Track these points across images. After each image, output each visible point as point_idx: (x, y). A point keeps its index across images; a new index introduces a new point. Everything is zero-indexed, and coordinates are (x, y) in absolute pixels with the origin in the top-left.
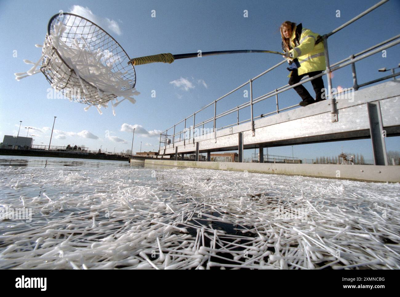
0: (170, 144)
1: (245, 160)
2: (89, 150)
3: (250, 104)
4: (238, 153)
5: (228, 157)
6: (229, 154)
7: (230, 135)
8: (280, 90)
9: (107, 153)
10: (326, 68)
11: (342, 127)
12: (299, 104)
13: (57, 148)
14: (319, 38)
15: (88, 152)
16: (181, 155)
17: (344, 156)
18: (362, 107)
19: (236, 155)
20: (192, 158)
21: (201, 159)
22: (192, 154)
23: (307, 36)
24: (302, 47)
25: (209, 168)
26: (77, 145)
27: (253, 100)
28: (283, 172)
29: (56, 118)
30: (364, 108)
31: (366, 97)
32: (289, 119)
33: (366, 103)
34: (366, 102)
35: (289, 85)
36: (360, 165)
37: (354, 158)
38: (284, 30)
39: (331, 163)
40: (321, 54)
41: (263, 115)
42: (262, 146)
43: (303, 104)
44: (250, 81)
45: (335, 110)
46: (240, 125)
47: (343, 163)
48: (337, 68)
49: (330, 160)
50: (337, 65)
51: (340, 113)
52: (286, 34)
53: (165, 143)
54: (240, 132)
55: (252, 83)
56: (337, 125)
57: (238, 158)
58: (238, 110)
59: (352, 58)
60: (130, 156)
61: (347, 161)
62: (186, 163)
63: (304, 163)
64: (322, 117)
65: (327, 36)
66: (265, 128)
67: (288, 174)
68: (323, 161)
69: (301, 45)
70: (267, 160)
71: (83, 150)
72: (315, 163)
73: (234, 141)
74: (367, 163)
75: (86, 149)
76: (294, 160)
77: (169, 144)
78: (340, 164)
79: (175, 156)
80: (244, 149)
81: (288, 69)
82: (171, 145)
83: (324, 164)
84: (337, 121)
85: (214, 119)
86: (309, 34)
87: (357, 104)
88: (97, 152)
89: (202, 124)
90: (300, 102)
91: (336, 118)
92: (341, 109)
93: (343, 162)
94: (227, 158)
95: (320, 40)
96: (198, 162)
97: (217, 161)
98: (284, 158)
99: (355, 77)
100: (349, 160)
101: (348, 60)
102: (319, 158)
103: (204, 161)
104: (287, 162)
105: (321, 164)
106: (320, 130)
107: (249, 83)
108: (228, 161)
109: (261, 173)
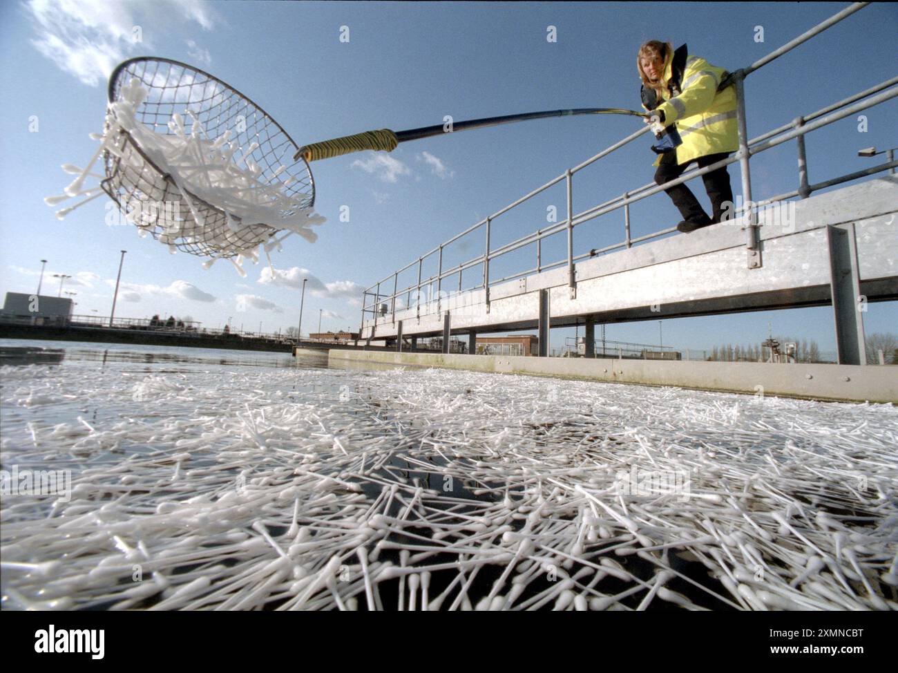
0: (385, 315)
1: (554, 350)
2: (202, 326)
3: (566, 225)
4: (538, 336)
5: (517, 345)
6: (518, 339)
7: (519, 295)
8: (634, 194)
9: (243, 335)
10: (739, 147)
11: (771, 279)
12: (676, 228)
13: (129, 322)
14: (726, 78)
15: (200, 332)
16: (409, 341)
17: (773, 344)
18: (816, 234)
19: (533, 340)
20: (435, 346)
21: (456, 349)
22: (435, 338)
23: (698, 73)
24: (686, 97)
25: (473, 369)
26: (174, 317)
27: (573, 218)
28: (637, 380)
29: (125, 254)
30: (819, 237)
31: (825, 213)
32: (653, 260)
33: (825, 227)
34: (825, 224)
35: (655, 183)
36: (807, 364)
37: (795, 349)
38: (644, 62)
39: (746, 360)
40: (730, 115)
41: (596, 252)
42: (590, 320)
43: (685, 227)
44: (567, 172)
45: (756, 242)
46: (543, 273)
47: (771, 359)
48: (764, 147)
49: (743, 352)
50: (764, 141)
51: (767, 248)
52: (650, 70)
53: (374, 312)
54: (542, 288)
55: (572, 177)
56: (759, 275)
57: (538, 347)
58: (540, 240)
59: (799, 125)
60: (295, 341)
61: (780, 354)
62: (421, 357)
63: (685, 359)
64: (725, 256)
65: (744, 74)
66: (599, 281)
67: (648, 382)
68: (728, 356)
69: (684, 93)
70: (602, 353)
71: (189, 328)
72: (710, 360)
73: (528, 309)
74: (823, 360)
75: (194, 325)
76: (665, 353)
77: (383, 316)
78: (765, 361)
79: (396, 341)
80: (552, 326)
81: (654, 149)
82: (388, 317)
83: (730, 361)
84: (759, 267)
85: (483, 259)
86: (703, 69)
87: (804, 230)
88: (220, 331)
89: (458, 270)
90: (678, 224)
91: (757, 259)
92: (768, 239)
93: (771, 357)
94: (513, 347)
95: (728, 81)
96: (448, 355)
97: (490, 354)
98: (641, 348)
99: (804, 168)
100: (784, 353)
101: (791, 128)
102: (720, 349)
103: (463, 353)
104: (649, 356)
105: (724, 360)
106: (721, 285)
107: (565, 177)
108: (516, 354)
109: (587, 380)
